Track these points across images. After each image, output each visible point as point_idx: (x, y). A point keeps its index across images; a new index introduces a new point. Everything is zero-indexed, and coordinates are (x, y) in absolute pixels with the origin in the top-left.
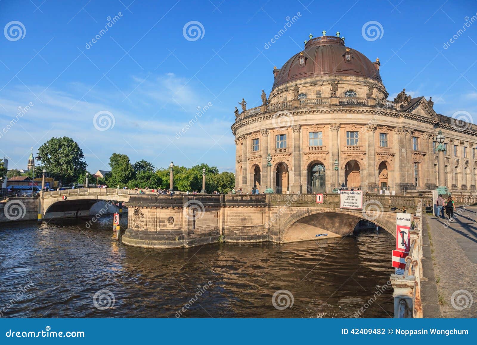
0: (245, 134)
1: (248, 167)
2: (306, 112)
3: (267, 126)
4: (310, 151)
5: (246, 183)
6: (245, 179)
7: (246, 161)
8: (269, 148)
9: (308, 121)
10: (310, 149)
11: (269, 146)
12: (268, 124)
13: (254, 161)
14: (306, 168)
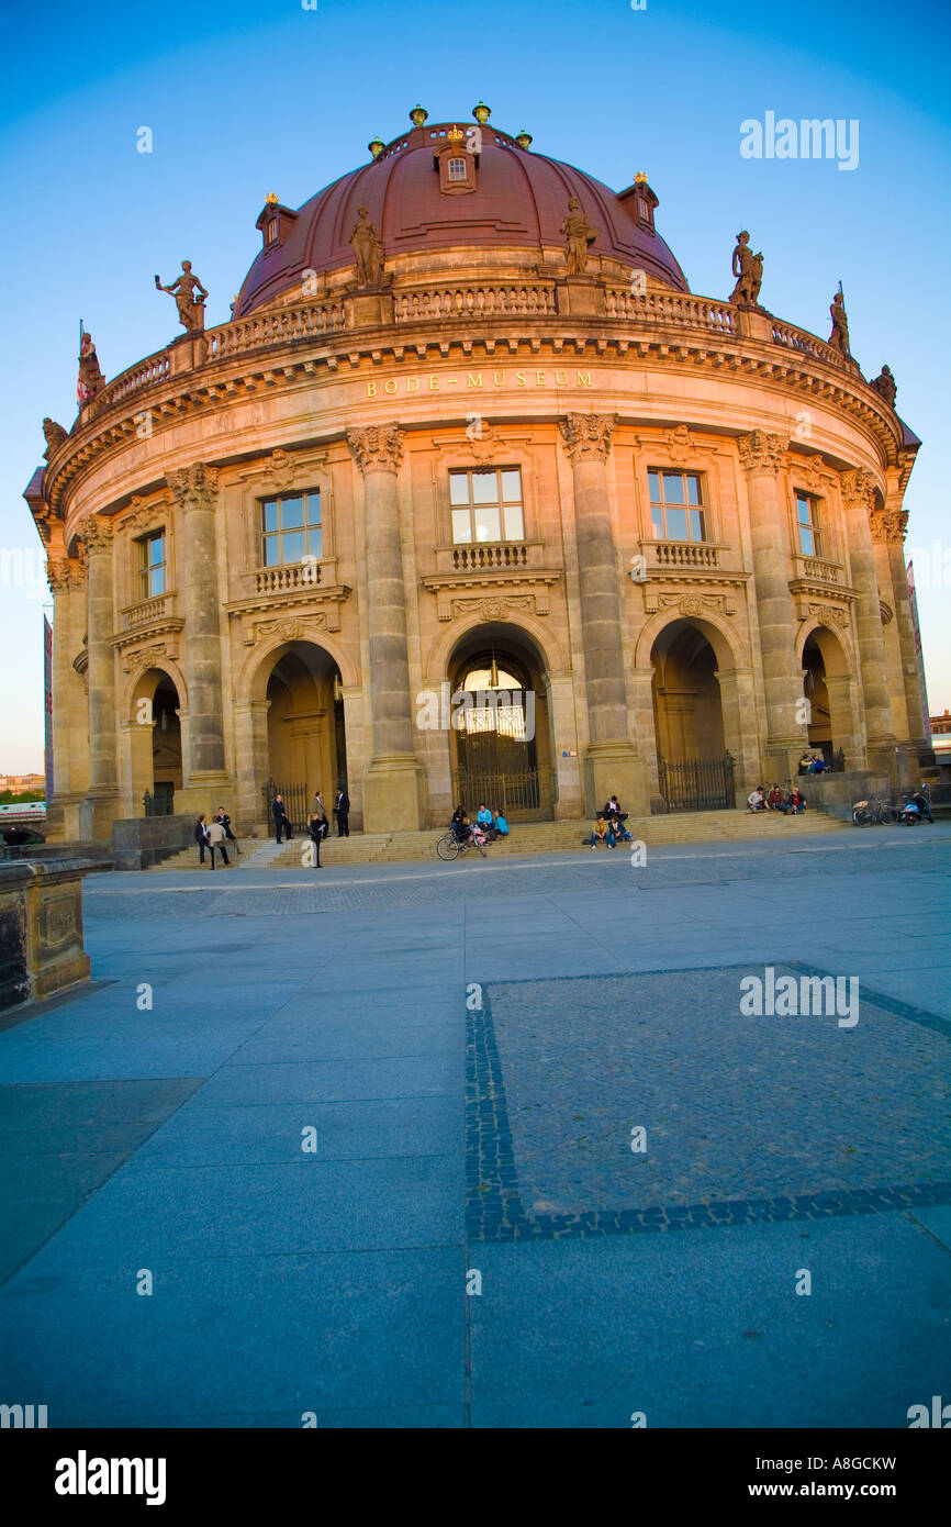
0: (210, 465)
1: (226, 663)
2: (654, 347)
3: (399, 410)
4: (664, 565)
5: (220, 763)
6: (212, 741)
7: (211, 624)
8: (408, 544)
9: (654, 405)
10: (664, 557)
11: (407, 532)
12: (408, 400)
13: (288, 621)
14: (645, 656)
